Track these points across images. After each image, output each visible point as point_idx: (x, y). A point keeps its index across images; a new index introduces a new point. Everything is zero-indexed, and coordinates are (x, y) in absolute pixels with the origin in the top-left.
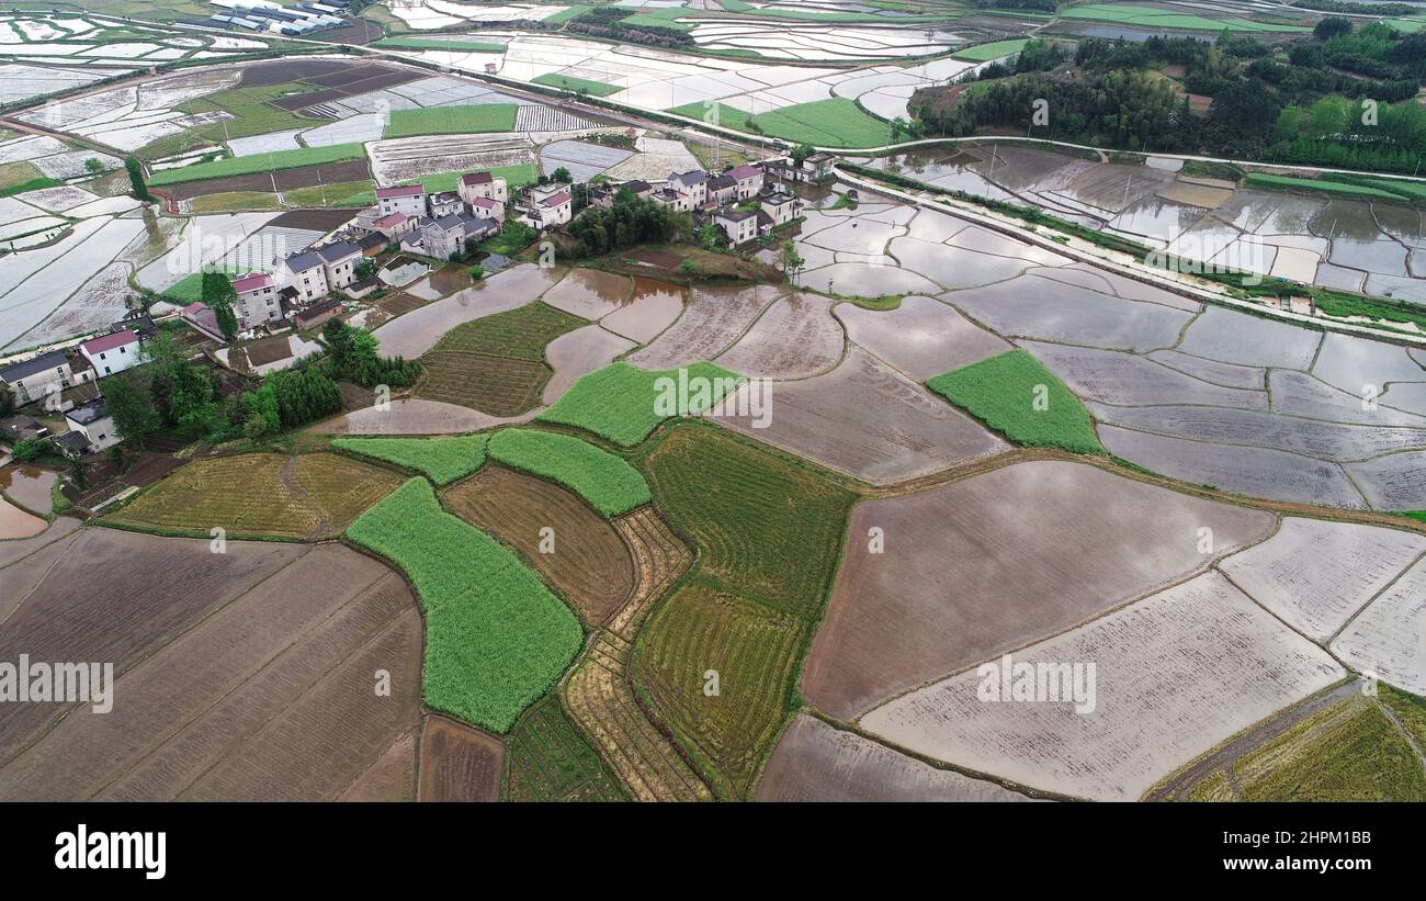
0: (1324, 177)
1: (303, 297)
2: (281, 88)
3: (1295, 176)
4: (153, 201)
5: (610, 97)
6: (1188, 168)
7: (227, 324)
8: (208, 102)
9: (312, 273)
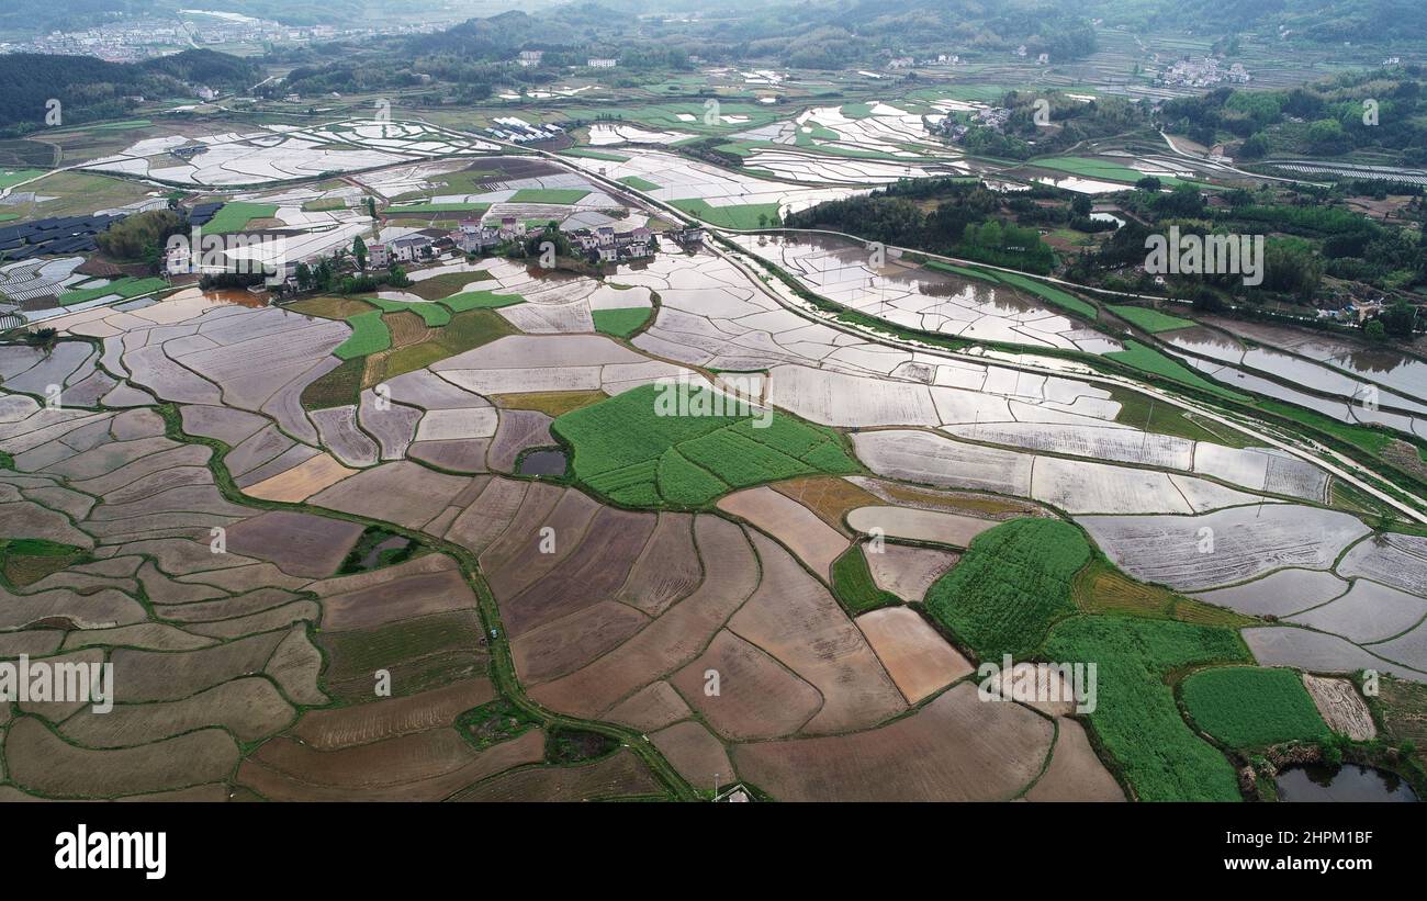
0: (970, 267)
1: (400, 258)
2: (482, 172)
3: (954, 265)
4: (378, 219)
5: (650, 192)
6: (905, 257)
7: (363, 263)
8: (443, 176)
9: (405, 249)
